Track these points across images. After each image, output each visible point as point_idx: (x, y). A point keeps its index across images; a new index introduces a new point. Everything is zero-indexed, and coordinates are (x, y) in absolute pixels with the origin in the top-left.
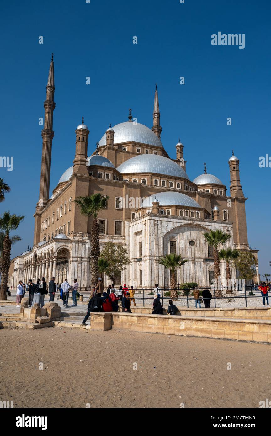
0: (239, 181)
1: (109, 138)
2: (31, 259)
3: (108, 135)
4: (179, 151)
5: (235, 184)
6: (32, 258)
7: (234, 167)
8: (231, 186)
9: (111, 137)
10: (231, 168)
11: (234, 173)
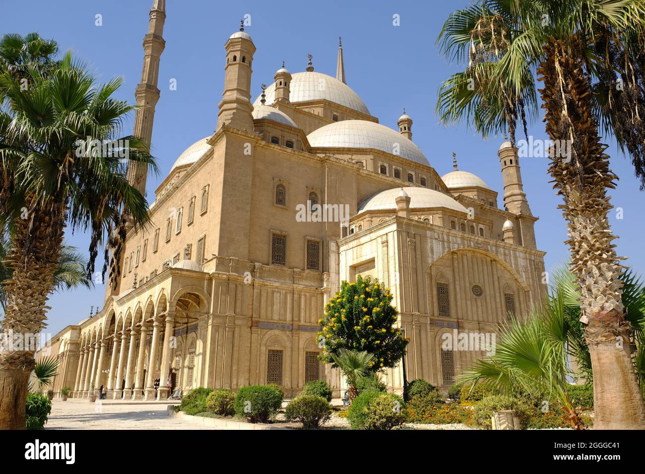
0: (520, 186)
1: (282, 86)
2: (101, 330)
3: (278, 81)
4: (405, 129)
5: (517, 191)
6: (103, 326)
7: (511, 161)
8: (508, 194)
9: (286, 85)
10: (505, 162)
11: (512, 171)
